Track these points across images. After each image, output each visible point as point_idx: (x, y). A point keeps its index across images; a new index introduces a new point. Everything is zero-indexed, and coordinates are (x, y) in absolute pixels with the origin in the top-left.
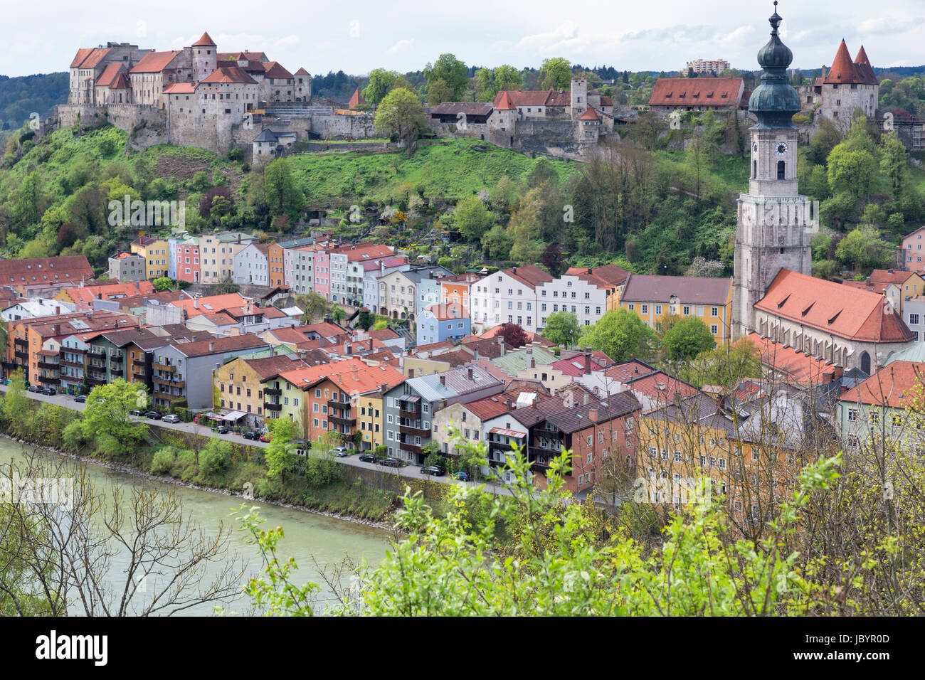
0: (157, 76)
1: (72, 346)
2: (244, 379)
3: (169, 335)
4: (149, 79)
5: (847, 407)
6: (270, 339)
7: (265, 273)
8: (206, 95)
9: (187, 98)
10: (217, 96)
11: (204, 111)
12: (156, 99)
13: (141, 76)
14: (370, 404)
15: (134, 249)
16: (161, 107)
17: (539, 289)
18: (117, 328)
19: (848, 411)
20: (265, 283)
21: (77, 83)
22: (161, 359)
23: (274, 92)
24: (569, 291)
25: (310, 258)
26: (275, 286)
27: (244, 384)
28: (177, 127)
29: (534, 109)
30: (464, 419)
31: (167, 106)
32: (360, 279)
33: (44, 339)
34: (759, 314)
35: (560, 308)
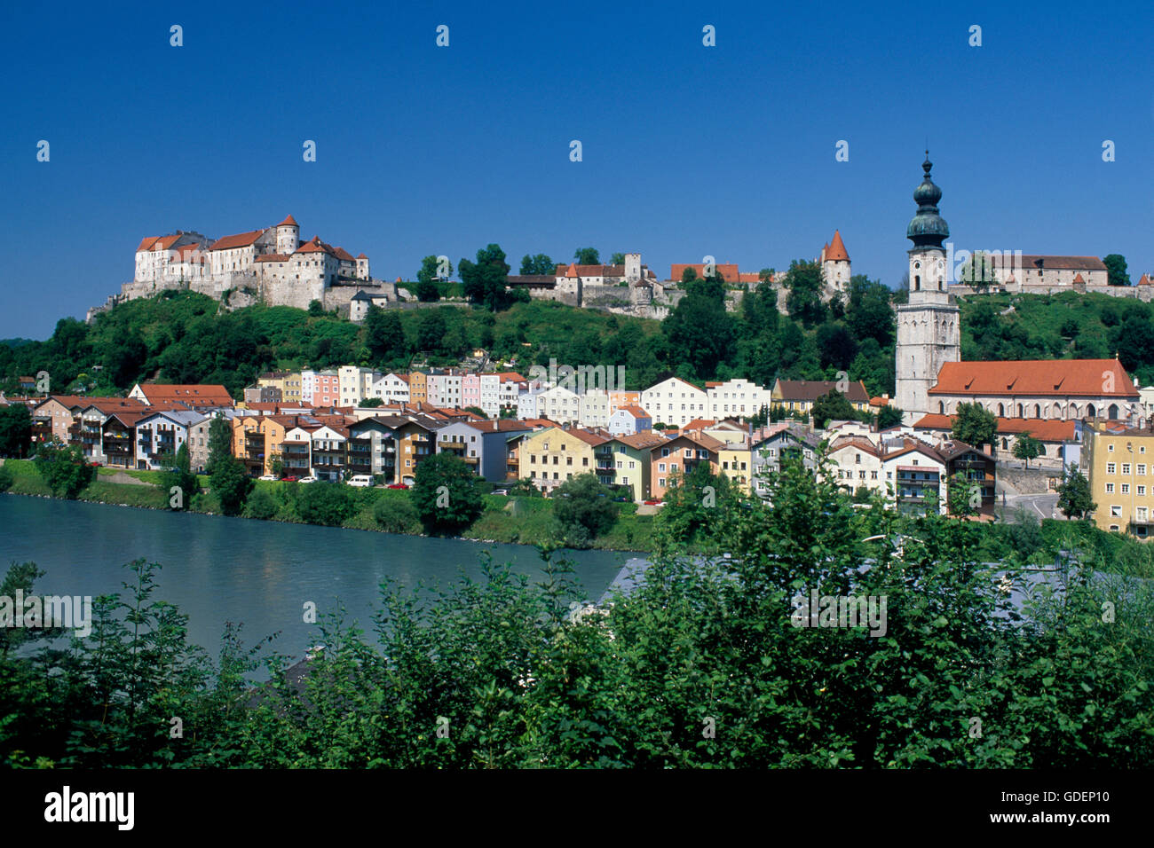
0: (247, 248)
2: (563, 447)
4: (235, 253)
8: (299, 263)
9: (281, 265)
10: (312, 264)
11: (297, 277)
12: (247, 267)
13: (224, 251)
14: (735, 458)
15: (266, 383)
16: (253, 274)
17: (710, 392)
21: (145, 264)
22: (448, 438)
24: (738, 393)
25: (457, 382)
27: (563, 452)
28: (270, 290)
29: (593, 279)
31: (259, 273)
32: (515, 396)
33: (287, 430)
34: (934, 398)
35: (730, 408)
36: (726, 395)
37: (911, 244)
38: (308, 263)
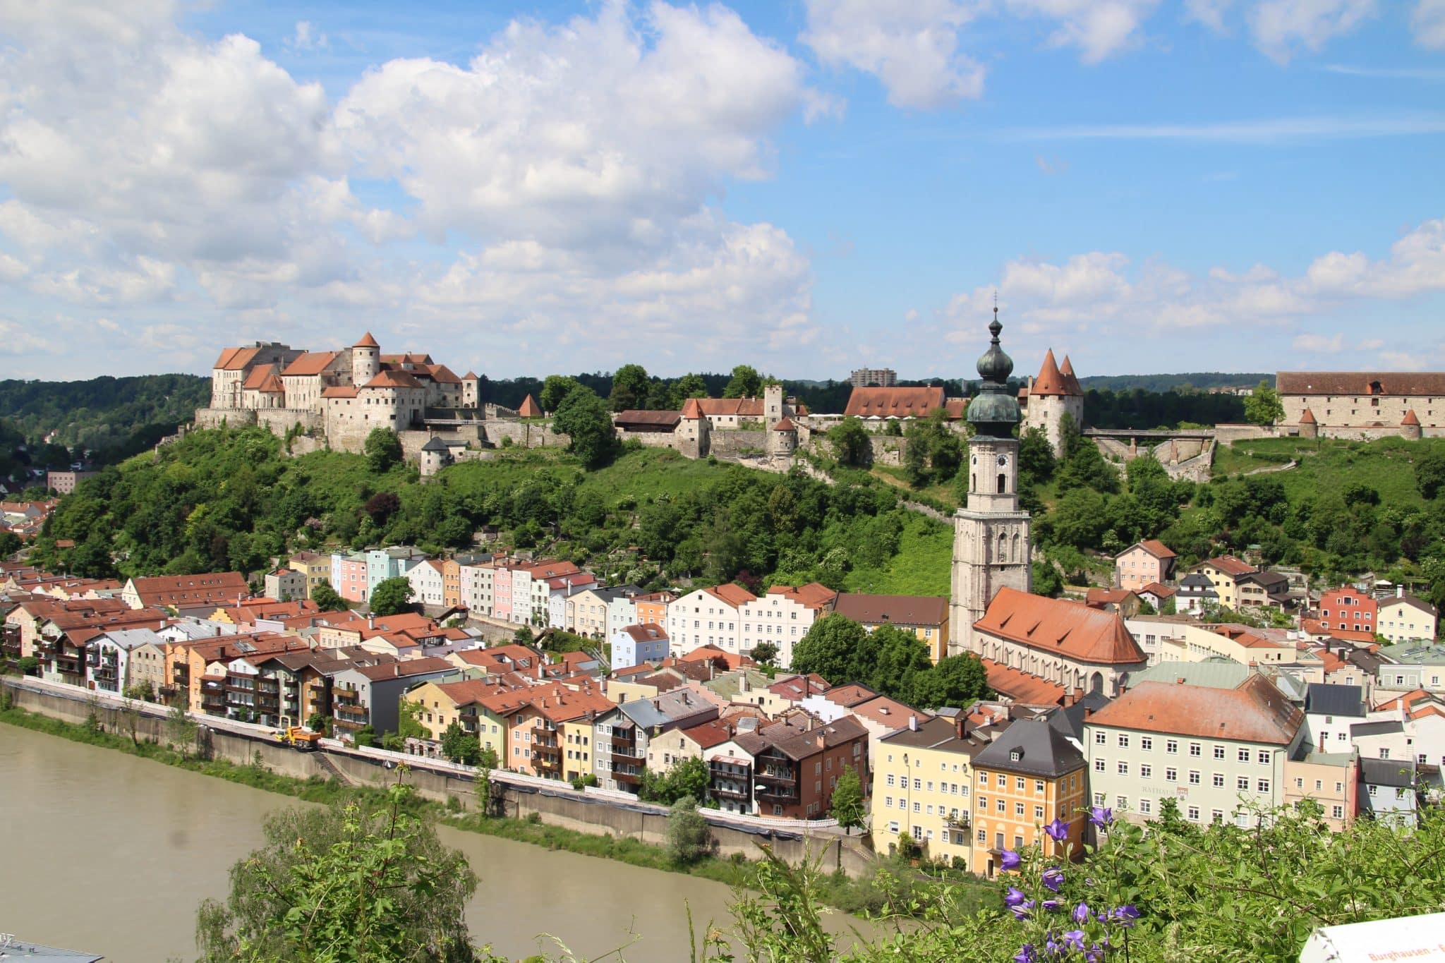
0: (313, 378)
1: (240, 670)
2: (436, 705)
3: (347, 657)
4: (305, 382)
5: (1094, 730)
6: (456, 661)
7: (440, 591)
8: (369, 401)
9: (348, 402)
10: (382, 401)
11: (366, 417)
12: (312, 403)
13: (295, 378)
14: (578, 731)
15: (293, 565)
16: (319, 413)
17: (742, 608)
18: (287, 651)
19: (1095, 734)
20: (440, 603)
21: (223, 383)
22: (342, 684)
23: (440, 398)
24: (774, 610)
25: (489, 576)
26: (451, 606)
27: (436, 709)
28: (337, 434)
29: (725, 418)
30: (683, 745)
31: (325, 411)
32: (546, 598)
33: (208, 663)
34: (978, 634)
35: (765, 628)
36: (760, 613)
38: (378, 401)
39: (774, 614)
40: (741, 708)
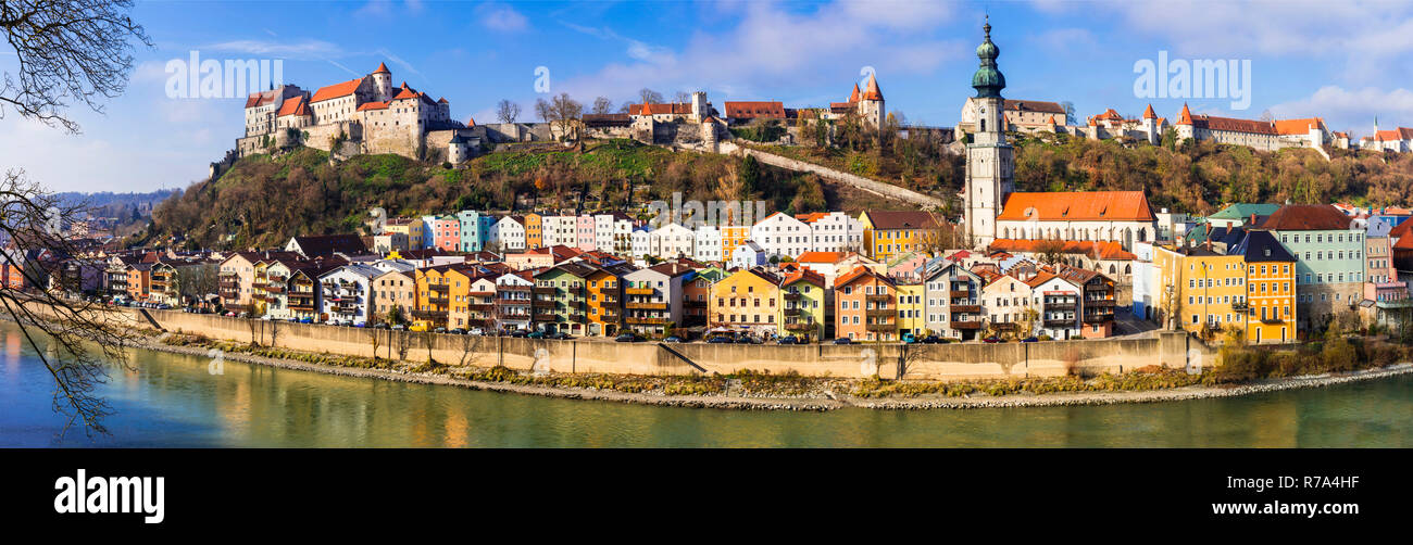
0: (345, 98)
1: (511, 284)
2: (750, 290)
4: (336, 104)
7: (522, 240)
9: (381, 113)
11: (397, 123)
13: (325, 103)
14: (911, 292)
16: (356, 123)
17: (813, 224)
20: (523, 248)
24: (837, 224)
25: (572, 223)
27: (751, 294)
28: (372, 138)
30: (1012, 289)
31: (362, 121)
32: (629, 234)
33: (473, 280)
35: (830, 239)
36: (826, 227)
37: (976, 93)
38: (406, 110)
39: (837, 227)
40: (983, 267)
